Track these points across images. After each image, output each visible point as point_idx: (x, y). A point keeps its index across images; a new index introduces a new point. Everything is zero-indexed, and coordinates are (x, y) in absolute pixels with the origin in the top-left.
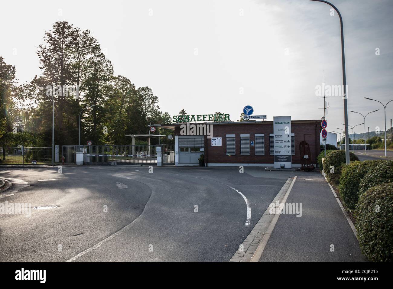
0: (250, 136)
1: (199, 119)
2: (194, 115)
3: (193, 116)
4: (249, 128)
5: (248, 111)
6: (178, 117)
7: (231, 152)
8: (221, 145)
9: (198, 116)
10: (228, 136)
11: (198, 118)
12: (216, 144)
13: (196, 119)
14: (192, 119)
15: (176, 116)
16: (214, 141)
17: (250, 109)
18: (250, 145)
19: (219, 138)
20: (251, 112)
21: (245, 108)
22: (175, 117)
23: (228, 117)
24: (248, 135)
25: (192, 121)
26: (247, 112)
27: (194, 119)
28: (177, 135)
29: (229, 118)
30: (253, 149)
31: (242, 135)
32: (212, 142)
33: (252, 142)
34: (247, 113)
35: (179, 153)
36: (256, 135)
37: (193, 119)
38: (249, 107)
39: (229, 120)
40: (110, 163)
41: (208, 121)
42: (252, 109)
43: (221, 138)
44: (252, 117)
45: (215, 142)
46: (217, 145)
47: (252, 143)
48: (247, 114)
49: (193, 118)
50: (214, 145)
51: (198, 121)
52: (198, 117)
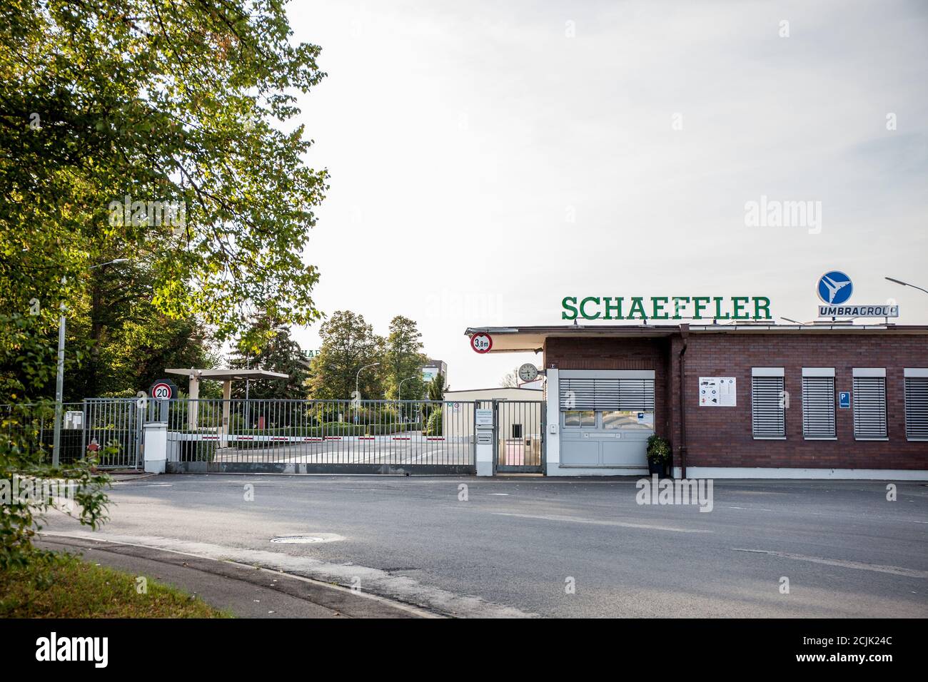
0: (836, 374)
1: (661, 313)
2: (642, 299)
3: (637, 300)
4: (832, 347)
5: (835, 291)
6: (579, 302)
7: (767, 427)
8: (733, 403)
9: (655, 300)
10: (756, 372)
11: (656, 308)
12: (715, 400)
13: (649, 311)
14: (633, 310)
15: (574, 300)
16: (708, 389)
17: (843, 284)
18: (836, 404)
19: (727, 380)
20: (845, 293)
21: (824, 278)
22: (569, 303)
23: (765, 308)
24: (830, 372)
25: (633, 318)
26: (832, 293)
27: (641, 310)
28: (555, 367)
29: (767, 312)
30: (843, 420)
31: (806, 372)
32: (700, 392)
33: (843, 396)
34: (832, 296)
35: (561, 433)
36: (857, 372)
37: (637, 311)
38: (838, 276)
39: (768, 316)
40: (279, 467)
41: (694, 318)
42: (847, 283)
43: (734, 379)
44: (848, 311)
45: (714, 392)
46: (717, 404)
47: (845, 400)
48: (831, 300)
49: (637, 307)
50: (709, 403)
51: (655, 317)
52: (655, 304)
